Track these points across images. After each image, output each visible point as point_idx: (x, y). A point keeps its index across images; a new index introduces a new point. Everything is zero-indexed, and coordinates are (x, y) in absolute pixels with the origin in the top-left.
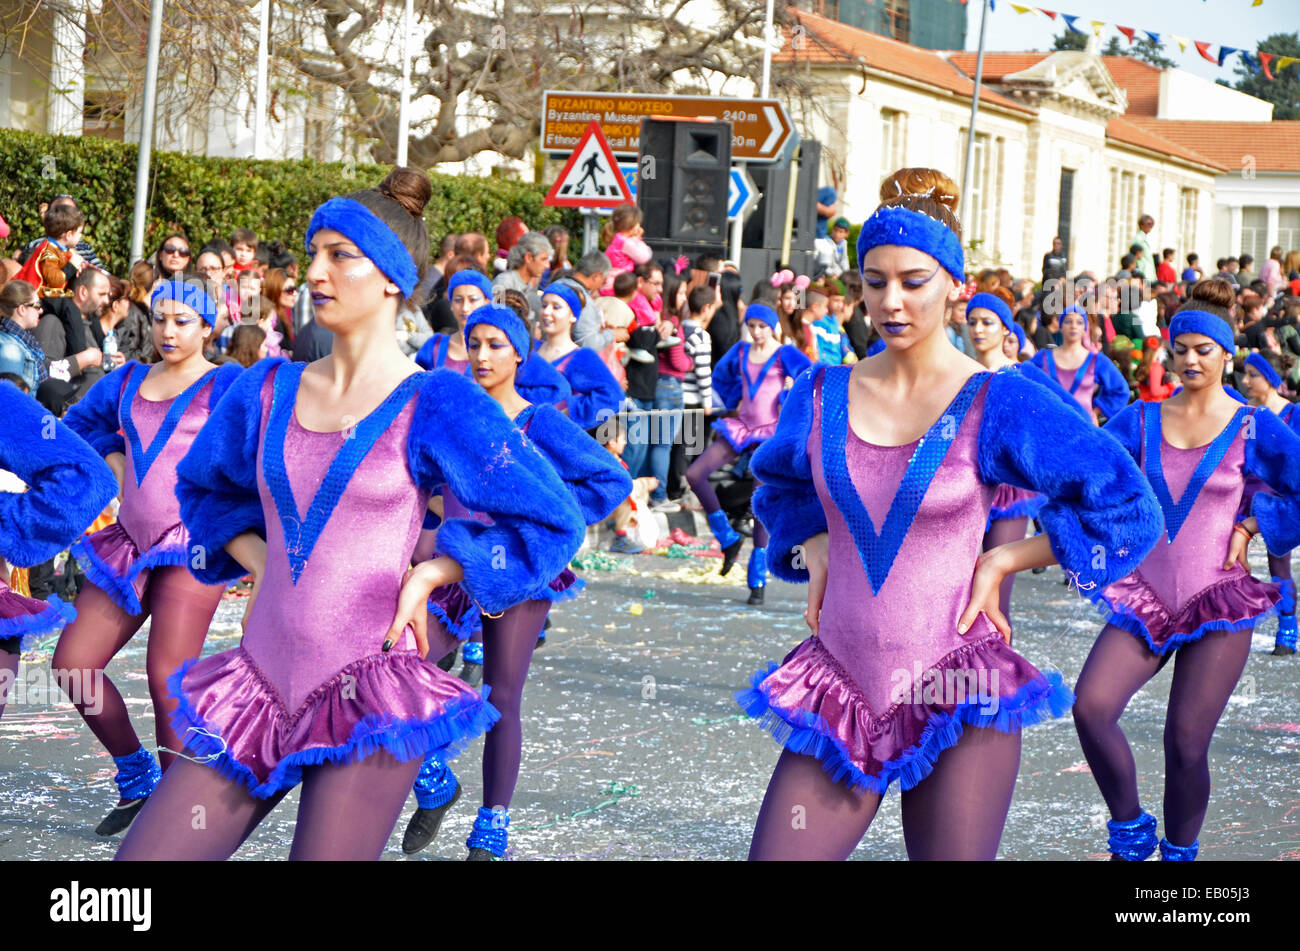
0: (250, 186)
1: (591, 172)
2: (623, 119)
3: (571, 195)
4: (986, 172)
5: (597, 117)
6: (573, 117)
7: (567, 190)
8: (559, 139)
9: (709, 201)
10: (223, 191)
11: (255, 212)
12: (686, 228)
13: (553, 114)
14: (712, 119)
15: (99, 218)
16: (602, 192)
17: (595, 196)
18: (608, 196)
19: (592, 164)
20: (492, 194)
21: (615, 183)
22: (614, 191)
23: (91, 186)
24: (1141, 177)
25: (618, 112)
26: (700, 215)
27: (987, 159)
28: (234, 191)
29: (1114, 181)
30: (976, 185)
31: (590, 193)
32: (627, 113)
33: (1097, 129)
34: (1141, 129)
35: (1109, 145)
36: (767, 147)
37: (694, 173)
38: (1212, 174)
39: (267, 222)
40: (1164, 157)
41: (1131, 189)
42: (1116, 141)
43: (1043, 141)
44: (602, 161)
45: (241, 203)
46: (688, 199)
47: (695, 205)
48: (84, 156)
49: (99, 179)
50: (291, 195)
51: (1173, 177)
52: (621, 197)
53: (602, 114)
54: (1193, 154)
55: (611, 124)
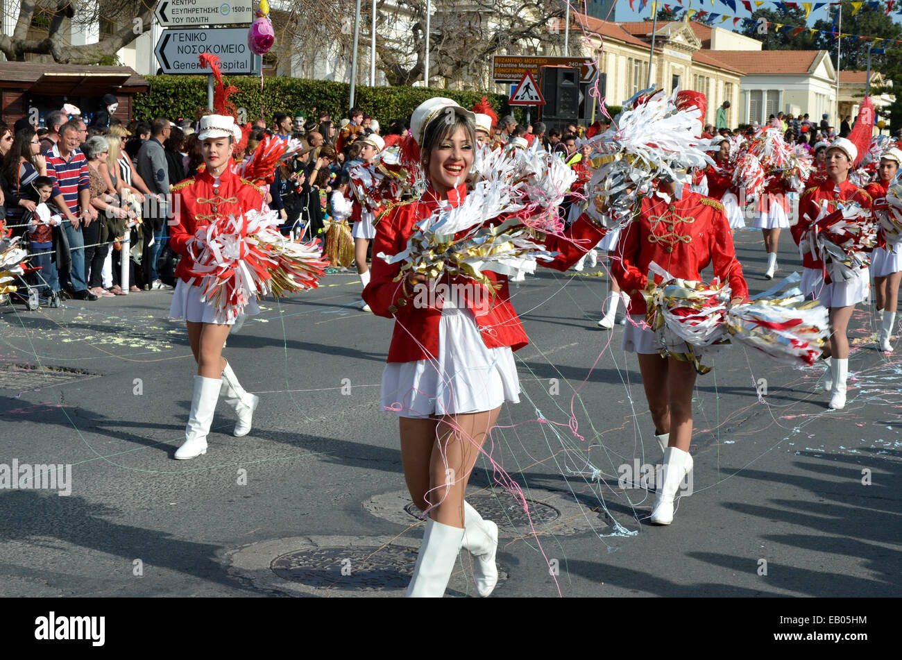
0: (390, 99)
1: (527, 91)
2: (526, 66)
3: (519, 100)
4: (640, 77)
5: (516, 66)
6: (505, 66)
7: (517, 97)
8: (500, 75)
9: (570, 100)
10: (380, 101)
11: (392, 109)
12: (561, 111)
13: (497, 65)
14: (564, 66)
15: (335, 113)
16: (532, 98)
17: (529, 100)
18: (534, 100)
19: (527, 87)
20: (476, 98)
21: (537, 95)
22: (537, 98)
23: (332, 101)
24: (708, 78)
25: (524, 64)
26: (567, 106)
27: (640, 72)
28: (384, 100)
29: (696, 80)
30: (635, 84)
31: (527, 99)
32: (528, 64)
33: (688, 57)
34: (705, 56)
35: (694, 64)
36: (587, 77)
37: (565, 89)
38: (738, 76)
39: (396, 113)
40: (718, 69)
41: (703, 84)
42: (696, 62)
43: (665, 63)
44: (532, 86)
45: (387, 105)
46: (562, 100)
47: (566, 102)
48: (329, 88)
49: (334, 97)
50: (405, 101)
51: (722, 78)
52: (540, 100)
53: (518, 64)
54: (730, 67)
55: (521, 68)
